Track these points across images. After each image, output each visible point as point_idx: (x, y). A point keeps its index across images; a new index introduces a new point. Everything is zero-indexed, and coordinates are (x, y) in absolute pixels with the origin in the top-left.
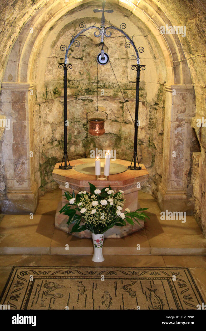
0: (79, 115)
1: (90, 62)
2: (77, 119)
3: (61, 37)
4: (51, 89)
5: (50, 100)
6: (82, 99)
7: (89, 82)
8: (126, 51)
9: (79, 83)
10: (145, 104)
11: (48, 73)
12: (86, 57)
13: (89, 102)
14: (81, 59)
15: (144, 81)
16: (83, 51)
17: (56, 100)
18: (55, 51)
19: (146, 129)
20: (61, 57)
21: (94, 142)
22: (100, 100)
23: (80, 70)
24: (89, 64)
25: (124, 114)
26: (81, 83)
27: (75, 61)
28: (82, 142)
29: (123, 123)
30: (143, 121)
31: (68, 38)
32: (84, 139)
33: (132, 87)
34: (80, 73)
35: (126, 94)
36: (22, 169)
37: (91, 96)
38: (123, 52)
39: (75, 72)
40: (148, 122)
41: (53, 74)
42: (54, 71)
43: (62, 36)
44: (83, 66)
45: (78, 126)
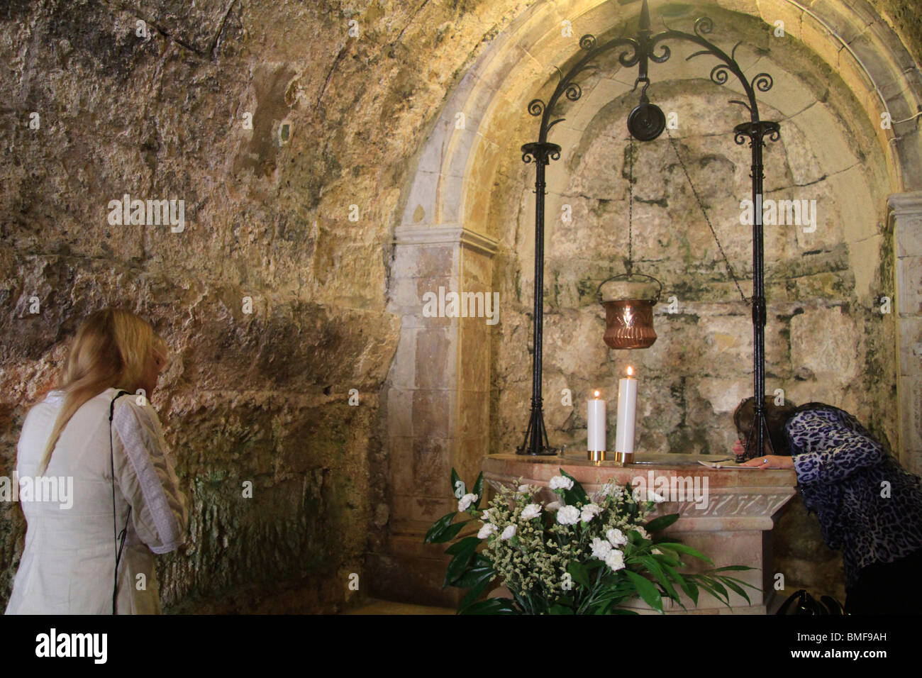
0: (657, 360)
1: (686, 212)
2: (650, 370)
3: (594, 141)
4: (569, 279)
5: (566, 308)
6: (665, 314)
7: (685, 265)
8: (784, 164)
9: (657, 268)
10: (852, 309)
11: (562, 235)
12: (676, 197)
13: (688, 323)
14: (662, 203)
15: (844, 241)
16: (666, 182)
17: (584, 311)
18: (580, 179)
19: (857, 388)
20: (599, 197)
21: (706, 442)
22: (721, 315)
23: (660, 235)
24: (684, 217)
25: (793, 351)
26: (661, 268)
27: (644, 207)
28: (669, 440)
29: (789, 378)
30: (848, 363)
31: (616, 144)
32: (674, 432)
33: (811, 268)
34: (660, 241)
35: (794, 290)
36: (433, 467)
37: (691, 304)
38: (777, 171)
39: (644, 240)
40: (864, 366)
41: (578, 241)
42: (581, 233)
43: (598, 136)
44: (666, 222)
45: (654, 390)
